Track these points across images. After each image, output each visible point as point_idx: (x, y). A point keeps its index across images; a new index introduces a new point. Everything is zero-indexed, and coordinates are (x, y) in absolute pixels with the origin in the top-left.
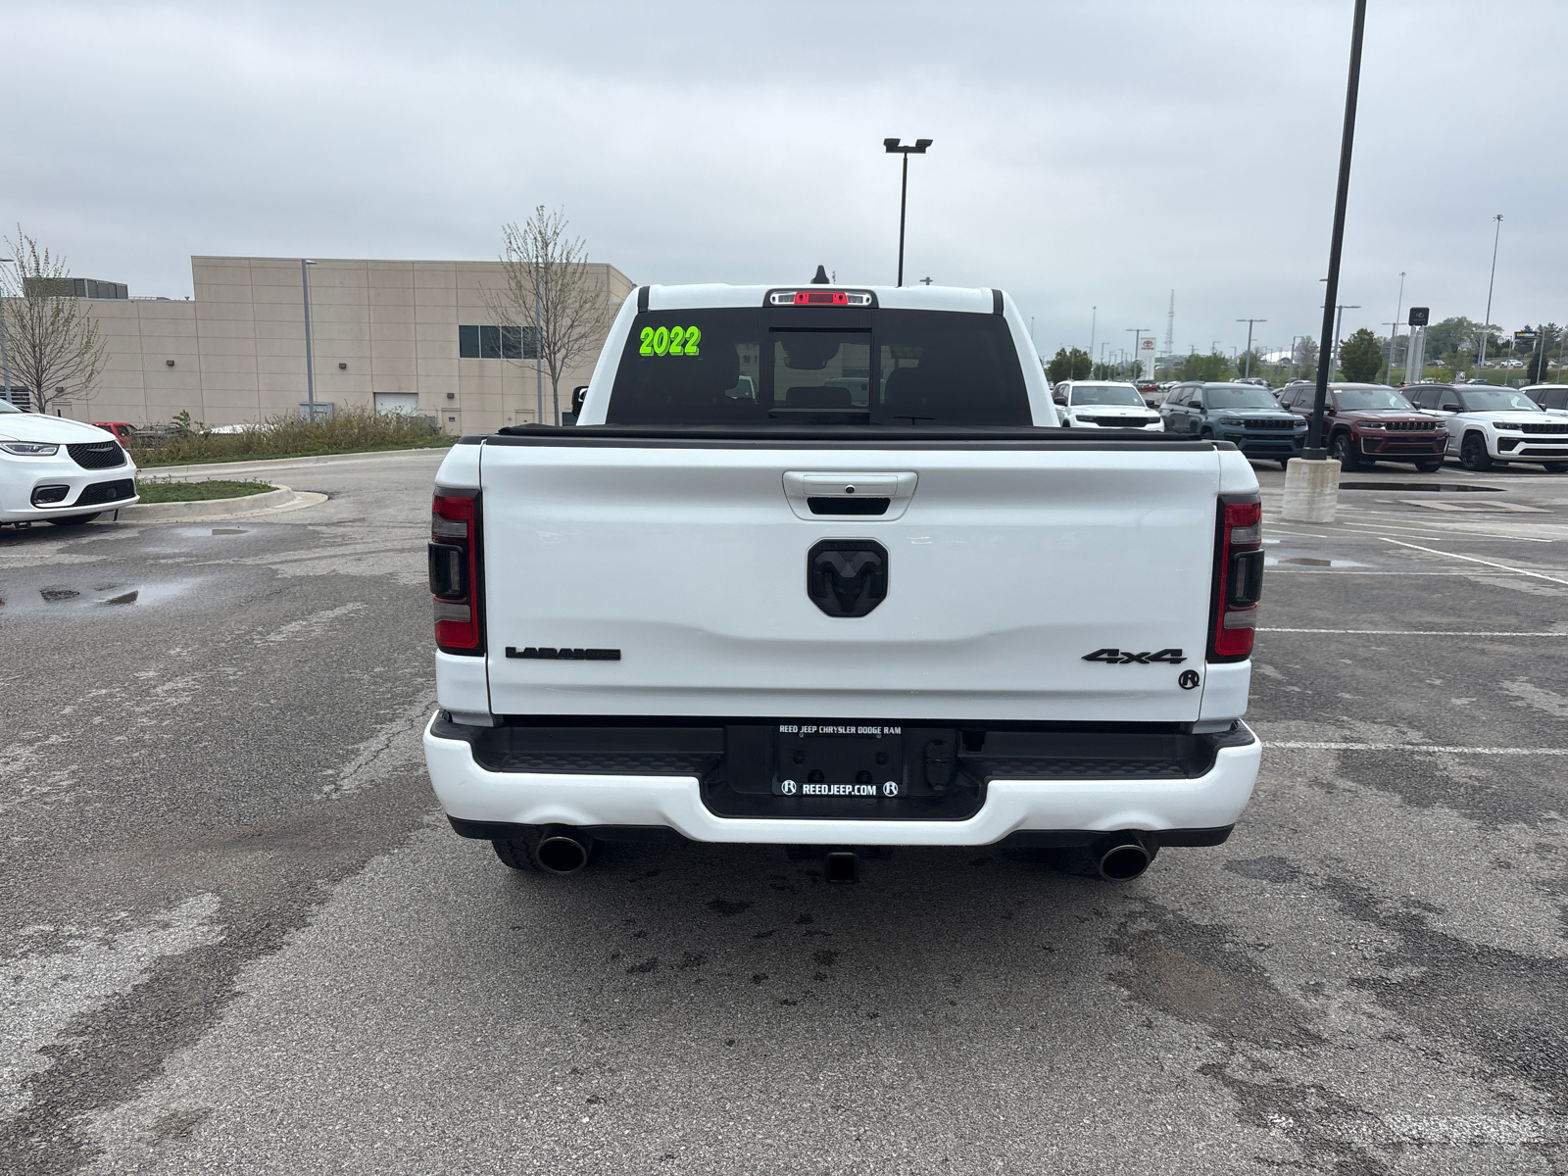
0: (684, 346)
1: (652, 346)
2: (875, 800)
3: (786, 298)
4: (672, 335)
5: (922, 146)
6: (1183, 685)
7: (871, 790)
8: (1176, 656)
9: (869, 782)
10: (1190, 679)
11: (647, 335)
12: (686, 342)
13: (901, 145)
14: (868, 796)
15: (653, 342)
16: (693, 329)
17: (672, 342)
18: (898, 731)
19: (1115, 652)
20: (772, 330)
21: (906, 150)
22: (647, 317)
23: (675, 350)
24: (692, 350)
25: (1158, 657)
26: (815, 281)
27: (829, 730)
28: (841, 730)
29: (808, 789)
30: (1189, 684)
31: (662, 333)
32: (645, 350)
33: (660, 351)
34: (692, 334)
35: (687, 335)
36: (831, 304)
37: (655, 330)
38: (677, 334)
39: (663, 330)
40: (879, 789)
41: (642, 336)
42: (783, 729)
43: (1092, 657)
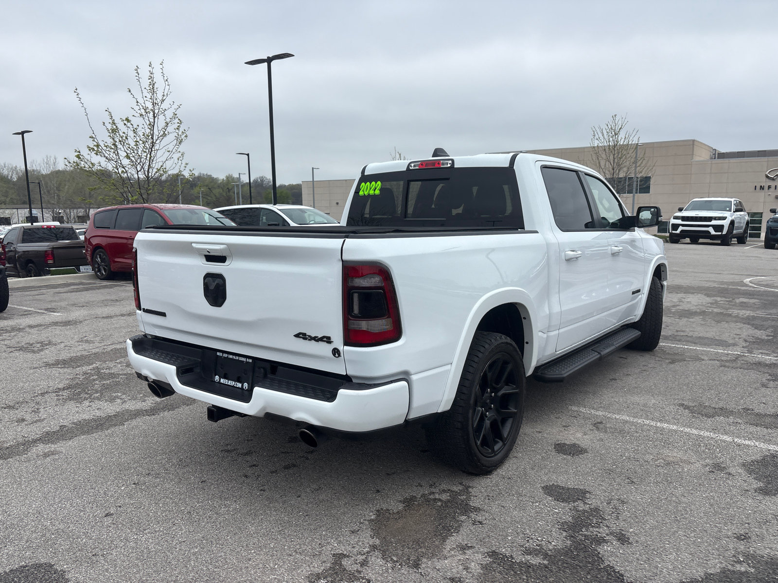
0: (375, 190)
2: (240, 390)
3: (417, 165)
4: (371, 186)
6: (334, 355)
7: (239, 385)
8: (327, 340)
9: (240, 382)
10: (336, 352)
11: (363, 186)
12: (376, 188)
14: (238, 388)
15: (364, 189)
17: (371, 189)
18: (251, 361)
19: (304, 334)
20: (409, 181)
23: (372, 192)
24: (377, 192)
25: (321, 339)
26: (433, 156)
27: (231, 356)
28: (234, 357)
29: (222, 381)
30: (337, 355)
32: (361, 193)
33: (366, 193)
34: (378, 185)
35: (376, 185)
36: (434, 167)
37: (366, 183)
38: (373, 185)
39: (368, 183)
40: (242, 385)
41: (361, 187)
42: (218, 354)
43: (297, 336)
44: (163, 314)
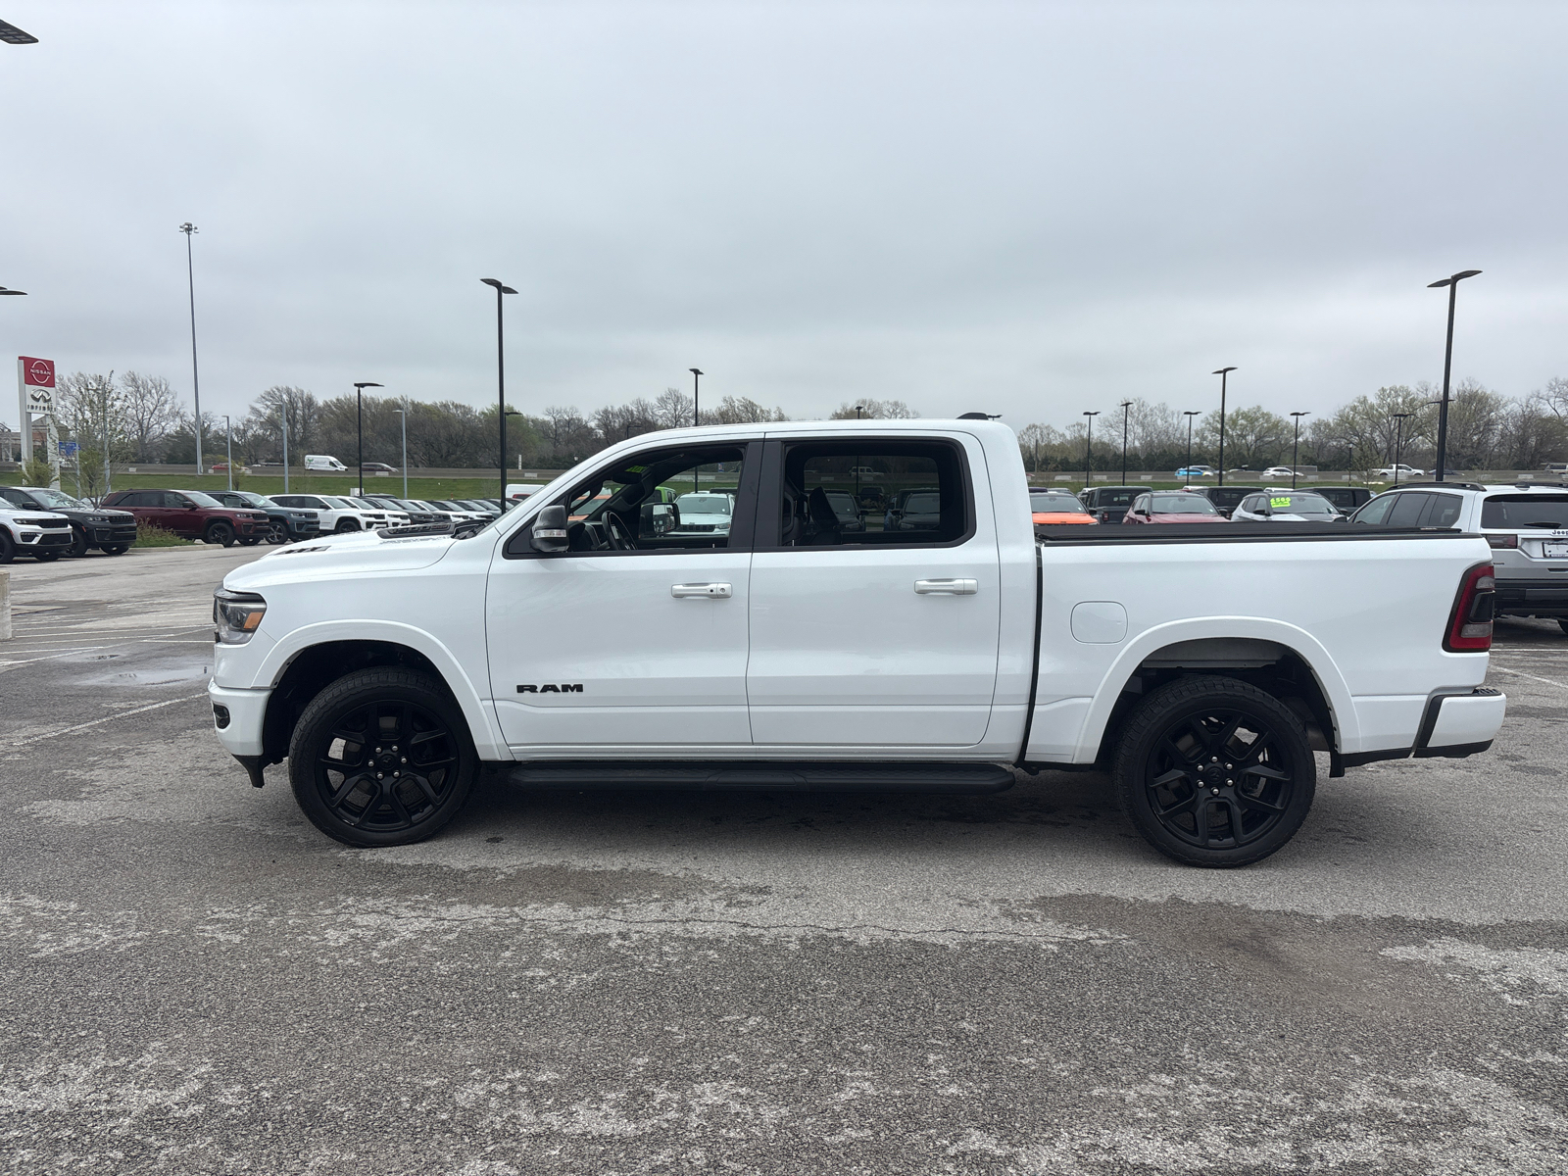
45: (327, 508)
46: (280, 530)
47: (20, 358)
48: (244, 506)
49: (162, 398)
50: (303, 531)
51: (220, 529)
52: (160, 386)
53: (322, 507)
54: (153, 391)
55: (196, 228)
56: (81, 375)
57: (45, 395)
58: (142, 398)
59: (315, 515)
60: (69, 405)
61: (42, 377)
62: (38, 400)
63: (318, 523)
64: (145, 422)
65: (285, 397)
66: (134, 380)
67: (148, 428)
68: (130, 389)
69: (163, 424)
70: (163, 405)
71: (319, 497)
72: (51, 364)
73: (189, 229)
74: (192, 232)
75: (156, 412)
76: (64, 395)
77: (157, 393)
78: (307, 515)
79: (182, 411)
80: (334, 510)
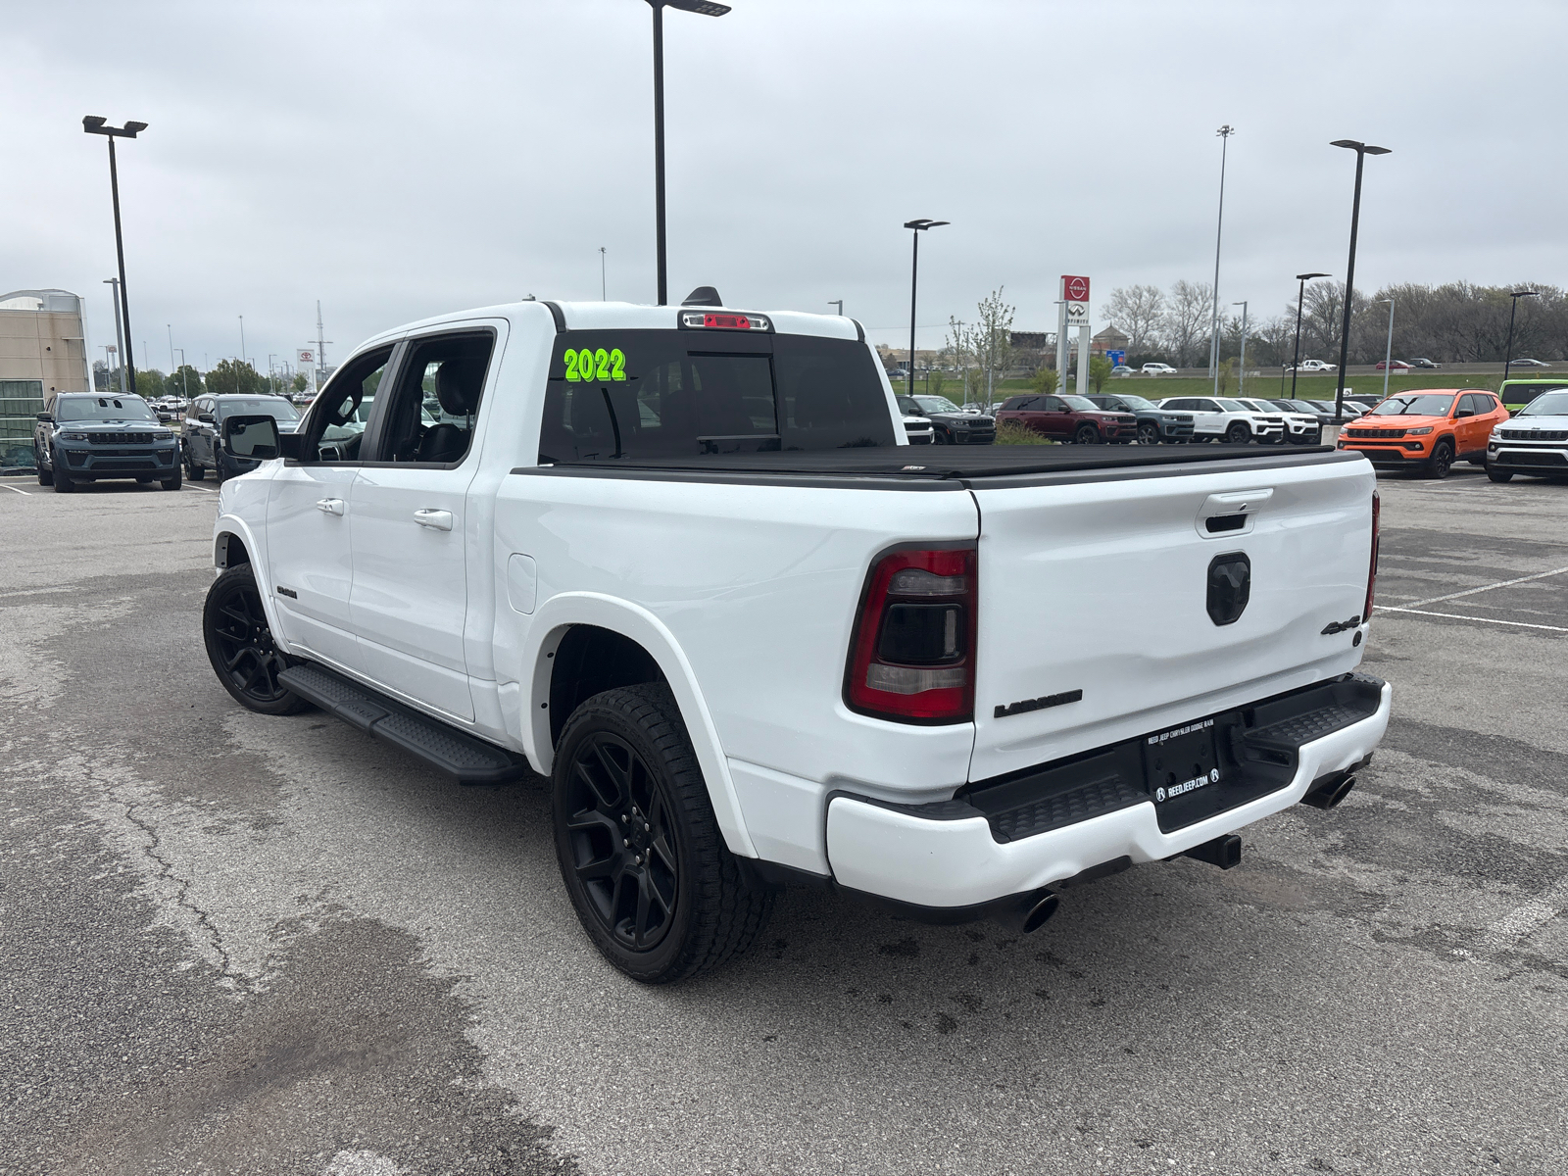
0: (610, 370)
1: (578, 371)
3: (700, 321)
4: (597, 359)
5: (132, 130)
6: (1354, 644)
7: (1204, 780)
9: (1202, 774)
10: (1358, 638)
11: (571, 358)
12: (609, 366)
13: (105, 125)
14: (1205, 788)
15: (582, 366)
16: (616, 352)
17: (597, 366)
18: (1212, 722)
19: (1335, 624)
20: (691, 353)
21: (112, 132)
22: (568, 339)
23: (602, 375)
24: (619, 375)
25: (1350, 624)
27: (1175, 734)
28: (1182, 732)
29: (1172, 792)
31: (586, 356)
32: (570, 375)
33: (587, 376)
34: (617, 358)
35: (612, 359)
36: (734, 329)
37: (579, 352)
38: (601, 357)
39: (586, 352)
41: (566, 359)
42: (1151, 741)
43: (1325, 632)
44: (1075, 696)
45: (1220, 410)
46: (1151, 434)
47: (1063, 277)
48: (1121, 409)
49: (1207, 304)
50: (1173, 434)
51: (1087, 432)
52: (1206, 292)
53: (1214, 410)
54: (1200, 298)
55: (1232, 130)
56: (1137, 288)
57: (1080, 309)
58: (1189, 305)
59: (1190, 418)
60: (1125, 316)
61: (1078, 293)
62: (1073, 314)
63: (1193, 426)
64: (1189, 329)
65: (1324, 293)
66: (1184, 289)
67: (1192, 334)
68: (1180, 297)
69: (1205, 329)
70: (1206, 310)
71: (1214, 399)
72: (1087, 280)
73: (1225, 132)
74: (1228, 135)
75: (1200, 318)
76: (1122, 307)
77: (1202, 299)
78: (1180, 418)
79: (1223, 315)
80: (1226, 412)
